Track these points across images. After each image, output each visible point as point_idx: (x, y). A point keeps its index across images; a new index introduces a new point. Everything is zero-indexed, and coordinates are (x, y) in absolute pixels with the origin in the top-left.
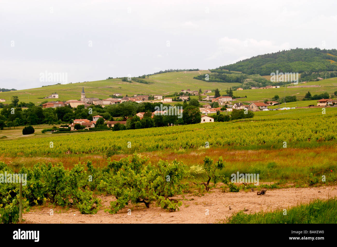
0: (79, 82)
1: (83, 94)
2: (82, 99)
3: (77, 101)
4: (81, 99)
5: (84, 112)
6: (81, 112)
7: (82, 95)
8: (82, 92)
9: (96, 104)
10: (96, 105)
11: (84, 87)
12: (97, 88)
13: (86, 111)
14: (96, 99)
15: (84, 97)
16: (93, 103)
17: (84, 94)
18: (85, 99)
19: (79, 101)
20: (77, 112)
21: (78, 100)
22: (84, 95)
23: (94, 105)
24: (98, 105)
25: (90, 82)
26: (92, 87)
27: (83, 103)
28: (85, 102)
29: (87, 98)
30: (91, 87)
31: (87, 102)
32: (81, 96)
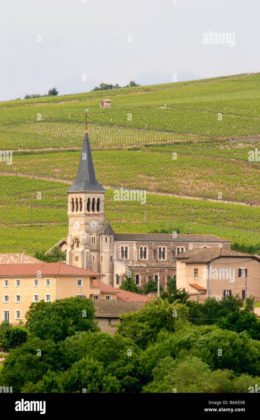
0: (54, 93)
1: (84, 197)
2: (76, 241)
3: (29, 260)
4: (66, 248)
5: (89, 361)
6: (67, 367)
7: (77, 205)
8: (78, 181)
9: (204, 292)
10: (202, 300)
11: (93, 132)
12: (213, 141)
13: (106, 360)
14: (202, 246)
15: (95, 224)
16: (172, 284)
17: (96, 196)
18: (105, 248)
19: (53, 267)
20: (30, 364)
21: (39, 256)
22: (93, 205)
23: (182, 297)
24: (219, 298)
25: (147, 90)
26: (171, 138)
27: (85, 282)
28: (105, 269)
29: (118, 237)
30: (157, 138)
31: (121, 269)
32: (65, 222)
